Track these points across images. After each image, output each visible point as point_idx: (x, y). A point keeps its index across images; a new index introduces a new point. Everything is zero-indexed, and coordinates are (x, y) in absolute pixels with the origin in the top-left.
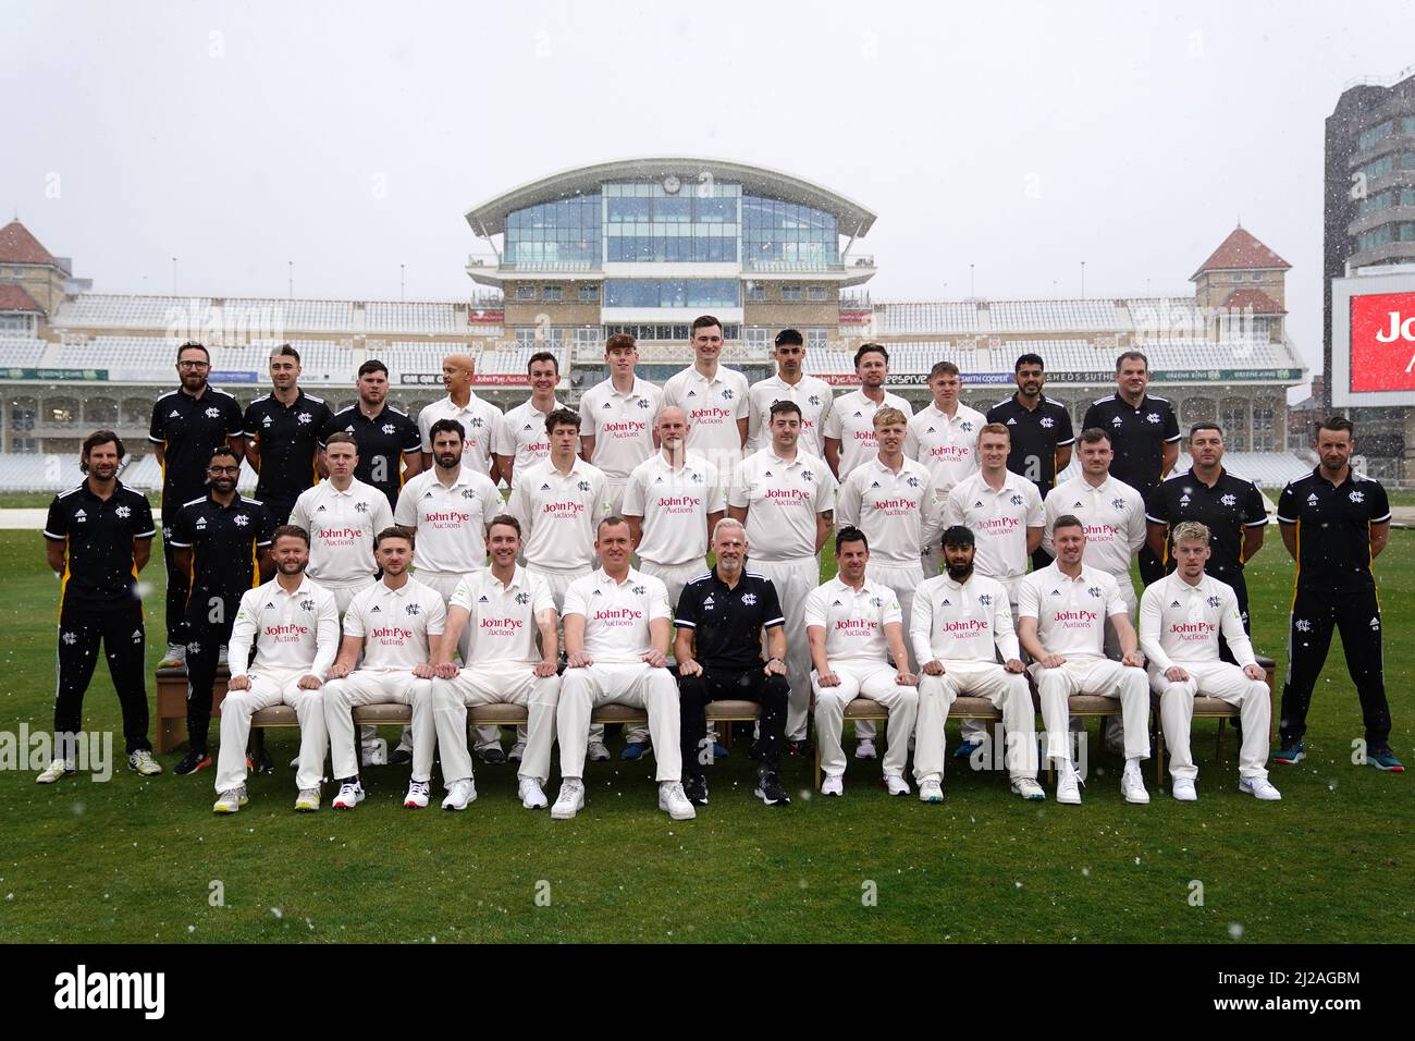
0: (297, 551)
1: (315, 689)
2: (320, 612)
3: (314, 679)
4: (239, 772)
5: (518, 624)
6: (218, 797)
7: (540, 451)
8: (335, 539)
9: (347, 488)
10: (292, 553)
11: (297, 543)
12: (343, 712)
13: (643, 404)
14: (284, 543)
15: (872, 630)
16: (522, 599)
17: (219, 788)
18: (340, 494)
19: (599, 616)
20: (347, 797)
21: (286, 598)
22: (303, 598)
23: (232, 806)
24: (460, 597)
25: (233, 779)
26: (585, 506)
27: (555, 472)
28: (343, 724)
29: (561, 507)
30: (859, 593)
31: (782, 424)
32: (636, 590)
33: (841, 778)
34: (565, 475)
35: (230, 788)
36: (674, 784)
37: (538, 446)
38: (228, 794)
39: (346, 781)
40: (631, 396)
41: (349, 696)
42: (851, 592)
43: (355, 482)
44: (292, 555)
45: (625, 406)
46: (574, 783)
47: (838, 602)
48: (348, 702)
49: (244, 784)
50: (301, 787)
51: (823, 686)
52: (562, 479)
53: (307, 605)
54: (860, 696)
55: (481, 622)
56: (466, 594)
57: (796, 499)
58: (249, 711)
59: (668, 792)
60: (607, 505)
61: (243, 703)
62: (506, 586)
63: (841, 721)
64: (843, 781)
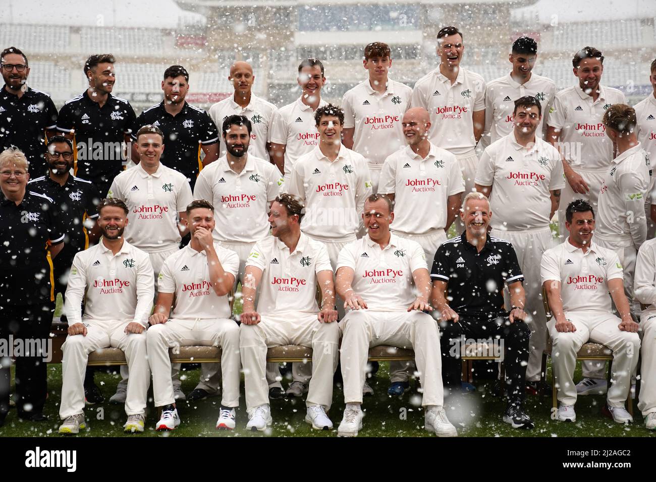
0: (117, 219)
1: (139, 333)
2: (140, 268)
3: (137, 325)
4: (79, 401)
5: (302, 282)
6: (62, 422)
7: (310, 140)
8: (147, 214)
9: (155, 171)
10: (113, 220)
11: (118, 212)
12: (163, 352)
13: (396, 100)
14: (107, 212)
15: (598, 285)
16: (305, 261)
17: (63, 414)
18: (150, 177)
19: (367, 274)
20: (169, 420)
21: (111, 257)
22: (125, 258)
23: (74, 429)
24: (254, 259)
25: (74, 406)
26: (350, 185)
27: (323, 159)
28: (163, 361)
29: (329, 186)
30: (587, 254)
31: (523, 115)
32: (397, 253)
33: (573, 407)
34: (332, 161)
35: (72, 415)
36: (437, 409)
37: (307, 136)
38: (70, 419)
39: (165, 408)
40: (386, 94)
41: (167, 339)
42: (580, 254)
43: (161, 167)
44: (113, 222)
45: (381, 102)
46: (355, 408)
47: (569, 261)
48: (166, 343)
49: (83, 412)
50: (129, 413)
51: (559, 331)
52: (330, 164)
53: (129, 263)
54: (590, 341)
55: (272, 280)
56: (260, 257)
57: (533, 180)
58: (86, 351)
59: (434, 415)
60: (369, 184)
61: (81, 345)
62: (291, 250)
63: (574, 360)
64: (575, 409)
